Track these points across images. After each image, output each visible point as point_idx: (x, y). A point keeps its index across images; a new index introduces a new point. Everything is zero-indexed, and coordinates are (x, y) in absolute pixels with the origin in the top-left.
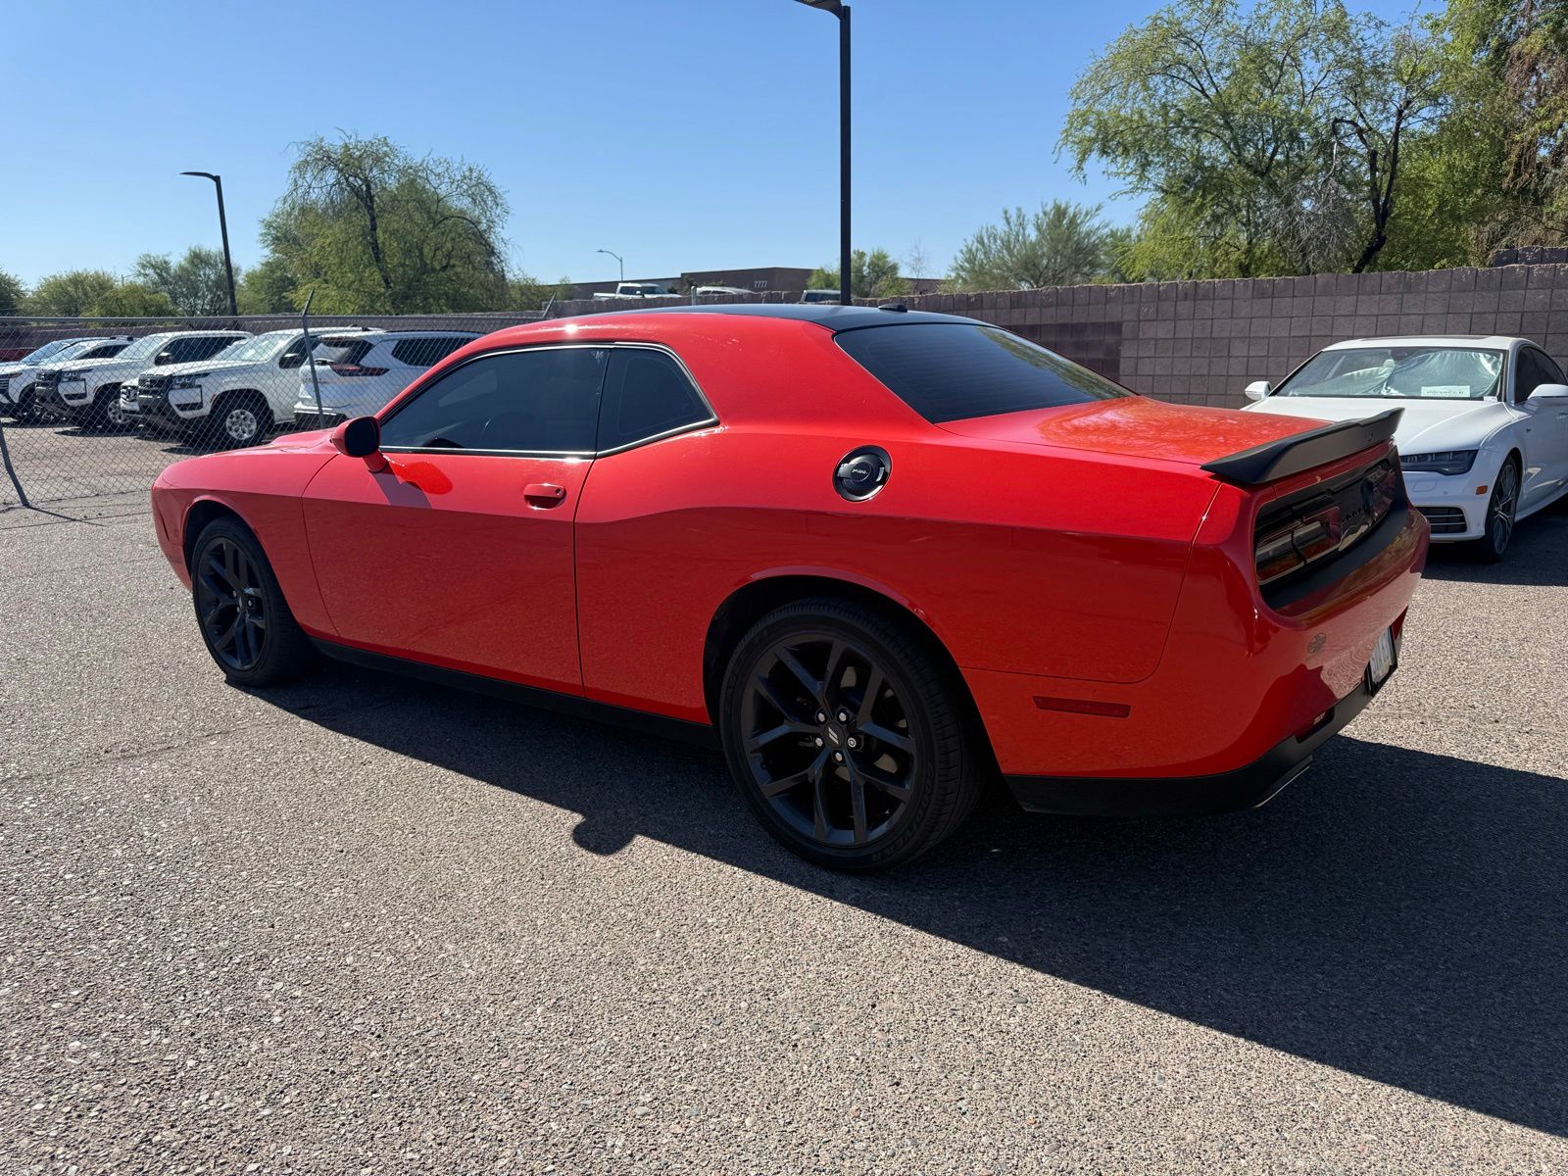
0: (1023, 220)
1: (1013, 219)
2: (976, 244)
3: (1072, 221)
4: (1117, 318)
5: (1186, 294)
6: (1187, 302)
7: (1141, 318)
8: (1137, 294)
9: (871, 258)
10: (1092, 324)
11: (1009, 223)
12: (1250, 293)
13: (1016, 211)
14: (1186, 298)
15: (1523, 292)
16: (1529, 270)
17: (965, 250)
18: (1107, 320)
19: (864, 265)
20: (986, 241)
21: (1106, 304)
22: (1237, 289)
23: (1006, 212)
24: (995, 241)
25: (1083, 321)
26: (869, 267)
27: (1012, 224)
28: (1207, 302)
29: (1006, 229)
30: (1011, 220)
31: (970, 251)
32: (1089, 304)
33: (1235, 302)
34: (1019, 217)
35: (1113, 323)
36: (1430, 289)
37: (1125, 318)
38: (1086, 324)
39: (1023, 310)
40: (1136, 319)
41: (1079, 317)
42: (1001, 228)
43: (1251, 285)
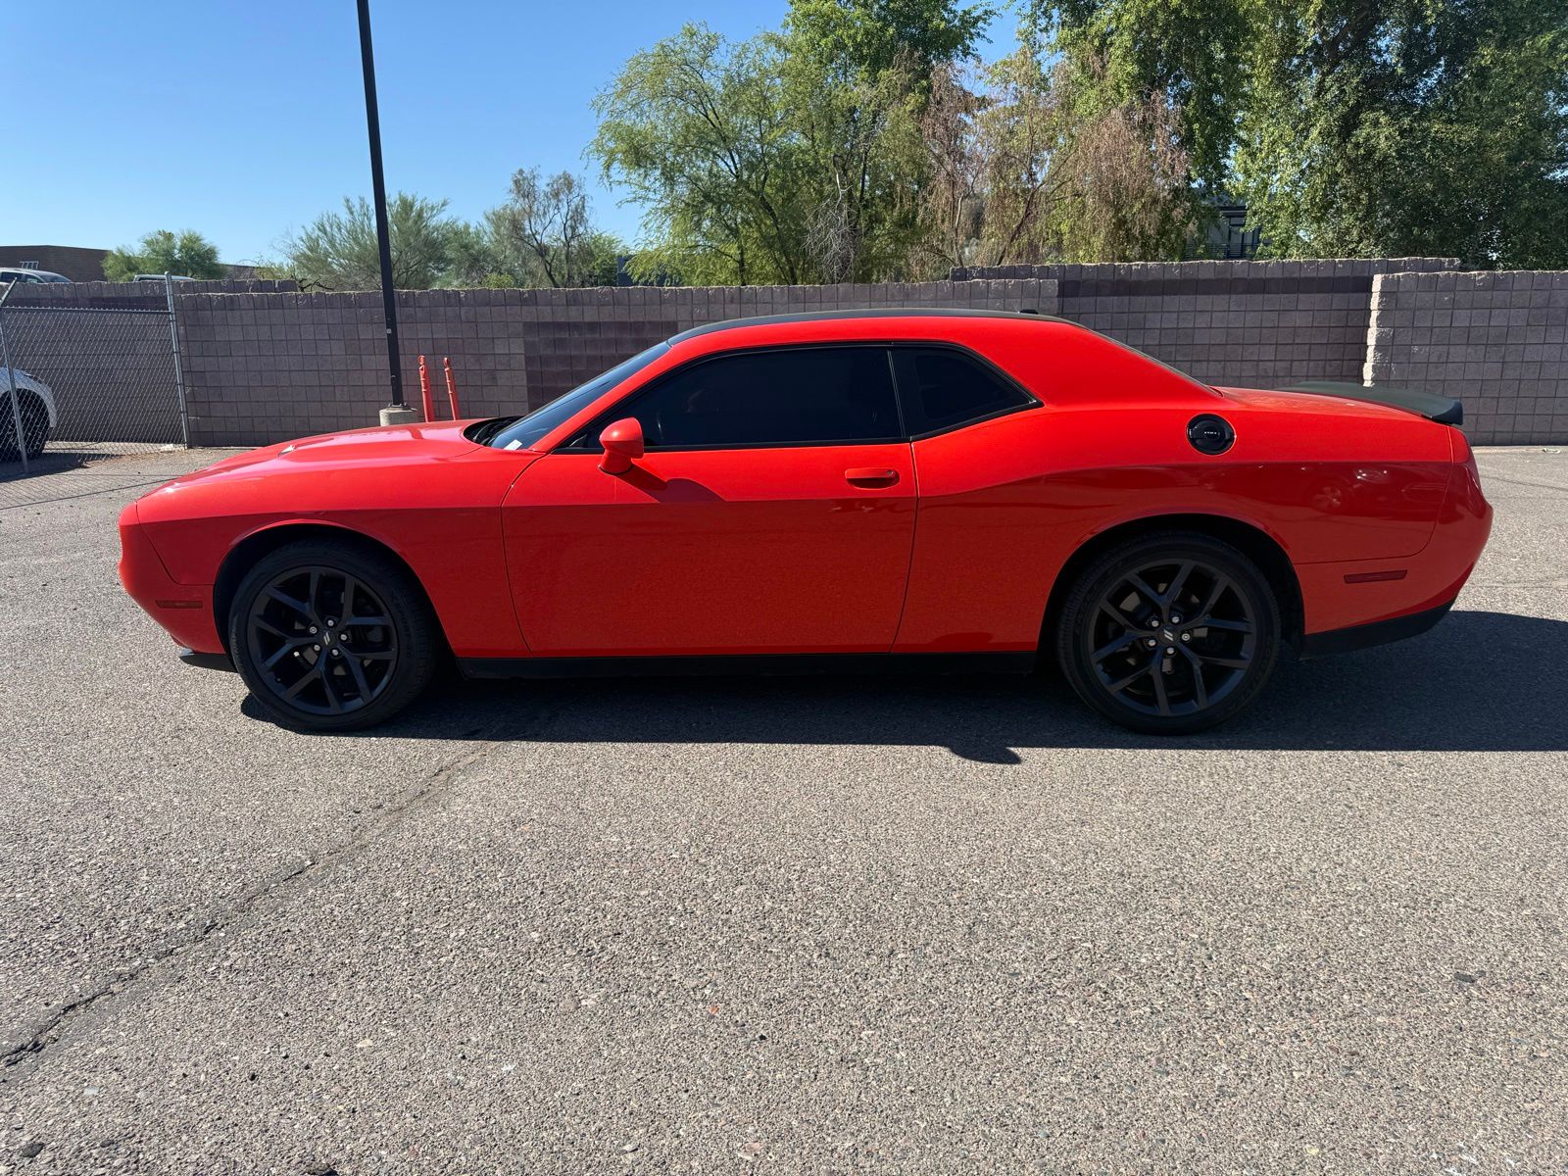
0: (368, 210)
1: (357, 208)
2: (317, 232)
3: (420, 215)
4: (671, 318)
5: (732, 298)
6: (733, 305)
7: (695, 318)
8: (688, 296)
9: (182, 241)
10: (649, 322)
11: (352, 213)
12: (786, 298)
13: (358, 200)
14: (732, 302)
15: (985, 300)
16: (988, 284)
17: (304, 238)
18: (663, 319)
19: (174, 248)
20: (328, 229)
21: (660, 305)
22: (775, 295)
23: (348, 201)
24: (340, 229)
25: (641, 319)
26: (180, 250)
27: (355, 213)
28: (750, 305)
29: (349, 217)
30: (354, 209)
31: (310, 238)
32: (645, 304)
33: (775, 306)
34: (362, 207)
35: (669, 322)
36: (922, 297)
37: (679, 319)
38: (643, 322)
39: (580, 308)
40: (689, 319)
41: (637, 316)
42: (344, 217)
43: (786, 292)
